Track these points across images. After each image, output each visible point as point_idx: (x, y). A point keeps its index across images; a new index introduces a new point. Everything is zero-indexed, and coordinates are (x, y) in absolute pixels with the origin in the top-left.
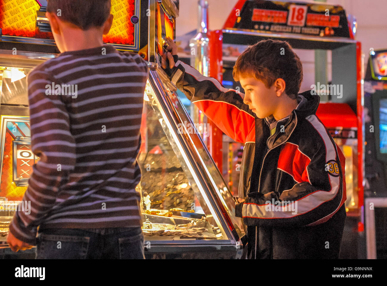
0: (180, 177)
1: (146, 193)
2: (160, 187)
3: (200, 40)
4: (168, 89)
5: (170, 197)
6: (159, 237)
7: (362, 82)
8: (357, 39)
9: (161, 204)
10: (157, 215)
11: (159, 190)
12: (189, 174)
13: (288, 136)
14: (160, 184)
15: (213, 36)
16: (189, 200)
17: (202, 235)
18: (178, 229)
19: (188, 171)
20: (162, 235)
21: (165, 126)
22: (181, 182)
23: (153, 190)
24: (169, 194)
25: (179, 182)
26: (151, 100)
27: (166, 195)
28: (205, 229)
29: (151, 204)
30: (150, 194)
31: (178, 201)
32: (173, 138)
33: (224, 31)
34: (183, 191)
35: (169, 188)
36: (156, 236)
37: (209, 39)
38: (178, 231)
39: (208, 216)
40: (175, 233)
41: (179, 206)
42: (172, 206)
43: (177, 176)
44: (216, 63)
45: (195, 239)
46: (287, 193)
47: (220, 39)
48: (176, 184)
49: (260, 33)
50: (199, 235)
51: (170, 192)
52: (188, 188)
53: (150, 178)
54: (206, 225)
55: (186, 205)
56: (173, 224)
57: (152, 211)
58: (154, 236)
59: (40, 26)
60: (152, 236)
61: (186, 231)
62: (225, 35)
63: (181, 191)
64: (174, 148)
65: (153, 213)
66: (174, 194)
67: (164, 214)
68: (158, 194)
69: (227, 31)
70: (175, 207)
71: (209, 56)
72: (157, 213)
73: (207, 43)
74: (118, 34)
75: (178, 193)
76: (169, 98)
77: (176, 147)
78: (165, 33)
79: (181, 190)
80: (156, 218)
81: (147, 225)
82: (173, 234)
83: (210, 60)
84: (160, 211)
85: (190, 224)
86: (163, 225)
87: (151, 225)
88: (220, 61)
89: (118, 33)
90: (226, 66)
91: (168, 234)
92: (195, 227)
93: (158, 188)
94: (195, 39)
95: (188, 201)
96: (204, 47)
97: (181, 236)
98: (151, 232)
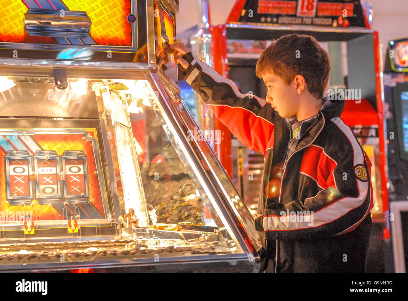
0: (187, 187)
1: (151, 206)
2: (165, 199)
3: (202, 36)
4: (171, 93)
5: (177, 209)
6: (169, 253)
7: (381, 74)
8: (374, 28)
9: (168, 217)
10: (165, 230)
11: (165, 202)
12: (198, 184)
13: (313, 138)
14: (166, 196)
15: (216, 32)
16: (199, 212)
17: (215, 250)
18: (188, 245)
19: (197, 180)
20: (171, 252)
21: (169, 133)
22: (189, 193)
23: (159, 203)
24: (176, 207)
25: (187, 193)
26: (153, 105)
27: (173, 207)
28: (218, 243)
29: (157, 218)
30: (156, 207)
31: (186, 214)
32: (178, 145)
33: (227, 26)
34: (191, 203)
35: (176, 200)
36: (164, 252)
37: (212, 35)
38: (189, 246)
39: (221, 229)
40: (186, 249)
41: (188, 219)
42: (181, 219)
43: (184, 187)
44: (221, 61)
45: (208, 254)
46: (312, 200)
47: (224, 34)
48: (183, 195)
49: (267, 26)
50: (212, 250)
51: (177, 204)
52: (197, 199)
53: (154, 190)
54: (218, 239)
55: (196, 217)
56: (182, 239)
57: (159, 226)
58: (163, 253)
59: (29, 30)
60: (161, 253)
61: (197, 246)
62: (229, 30)
63: (189, 203)
64: (181, 156)
65: (161, 228)
66: (182, 206)
67: (173, 228)
68: (164, 207)
69: (231, 26)
70: (184, 220)
71: (213, 53)
72: (165, 228)
73: (209, 40)
74: (114, 35)
75: (186, 205)
76: (173, 102)
77: (183, 155)
78: (164, 31)
79: (189, 201)
80: (164, 233)
81: (154, 241)
82: (183, 250)
83: (214, 58)
84: (168, 225)
85: (202, 238)
86: (172, 241)
87: (159, 241)
88: (224, 59)
89: (114, 33)
90: (231, 64)
91: (178, 250)
92: (208, 241)
93: (164, 200)
94: (197, 36)
95: (197, 213)
96: (206, 44)
97: (192, 251)
98: (160, 249)
